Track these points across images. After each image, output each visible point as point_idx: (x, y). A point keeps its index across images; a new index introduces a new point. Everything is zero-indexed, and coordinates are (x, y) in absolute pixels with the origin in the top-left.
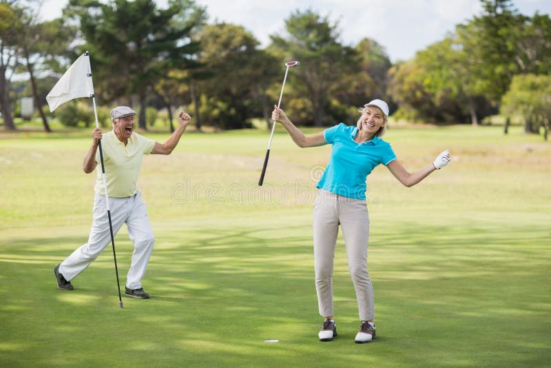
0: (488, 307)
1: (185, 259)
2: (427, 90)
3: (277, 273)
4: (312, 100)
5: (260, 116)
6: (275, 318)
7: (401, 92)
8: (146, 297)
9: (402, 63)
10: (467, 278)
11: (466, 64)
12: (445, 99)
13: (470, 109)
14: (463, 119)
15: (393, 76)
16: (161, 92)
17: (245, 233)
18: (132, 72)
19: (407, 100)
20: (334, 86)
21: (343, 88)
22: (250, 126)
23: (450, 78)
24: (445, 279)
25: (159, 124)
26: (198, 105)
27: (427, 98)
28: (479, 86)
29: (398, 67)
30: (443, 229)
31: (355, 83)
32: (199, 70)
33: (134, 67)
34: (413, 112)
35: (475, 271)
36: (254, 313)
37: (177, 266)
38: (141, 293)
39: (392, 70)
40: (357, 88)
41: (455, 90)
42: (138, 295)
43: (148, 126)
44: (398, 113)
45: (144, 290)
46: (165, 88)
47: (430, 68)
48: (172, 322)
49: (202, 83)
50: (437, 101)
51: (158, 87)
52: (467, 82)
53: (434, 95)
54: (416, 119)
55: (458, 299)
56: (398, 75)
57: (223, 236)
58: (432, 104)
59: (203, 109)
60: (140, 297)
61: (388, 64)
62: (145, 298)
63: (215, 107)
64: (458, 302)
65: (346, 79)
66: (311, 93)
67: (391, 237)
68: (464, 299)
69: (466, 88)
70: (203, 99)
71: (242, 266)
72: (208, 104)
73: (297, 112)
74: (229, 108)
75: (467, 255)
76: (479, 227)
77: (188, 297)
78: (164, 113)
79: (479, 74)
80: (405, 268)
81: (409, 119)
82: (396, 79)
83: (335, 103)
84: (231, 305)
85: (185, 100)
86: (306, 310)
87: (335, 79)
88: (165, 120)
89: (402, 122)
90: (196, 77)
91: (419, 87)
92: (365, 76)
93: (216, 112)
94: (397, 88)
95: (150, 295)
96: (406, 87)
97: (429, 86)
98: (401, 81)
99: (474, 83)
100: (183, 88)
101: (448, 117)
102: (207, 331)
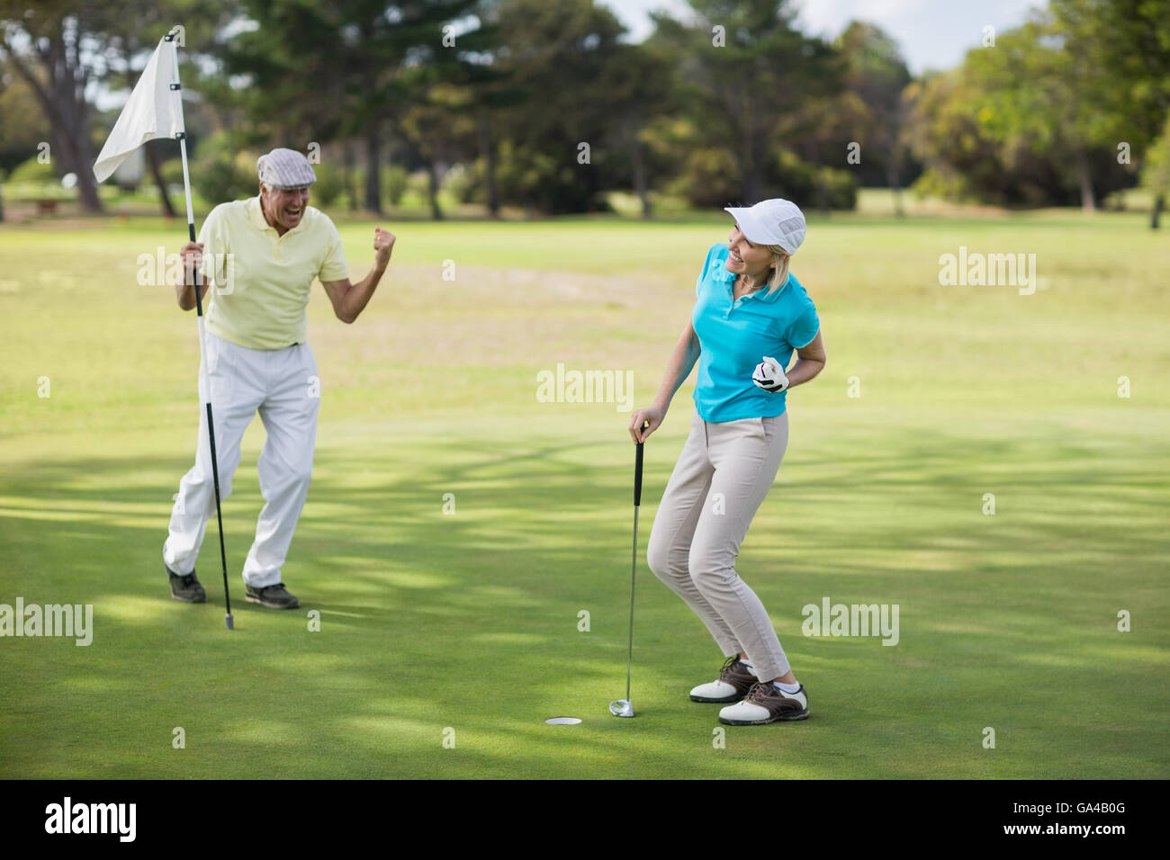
0: (1085, 640)
1: (401, 514)
2: (986, 134)
3: (603, 551)
4: (739, 154)
5: (627, 186)
6: (582, 664)
7: (931, 137)
8: (290, 605)
9: (933, 75)
10: (1043, 568)
11: (1070, 78)
12: (1024, 154)
13: (1079, 176)
14: (1064, 198)
15: (914, 102)
16: (414, 133)
17: (549, 451)
18: (354, 90)
19: (944, 155)
20: (787, 123)
21: (805, 129)
22: (604, 210)
23: (1034, 108)
24: (991, 570)
25: (412, 201)
26: (494, 159)
27: (987, 151)
28: (1096, 127)
29: (924, 83)
30: (998, 449)
31: (831, 119)
32: (496, 87)
33: (356, 79)
34: (957, 182)
35: (1059, 551)
36: (535, 649)
37: (380, 529)
38: (280, 595)
39: (912, 92)
40: (837, 128)
41: (1046, 133)
42: (273, 601)
43: (387, 206)
44: (924, 183)
45: (288, 589)
46: (424, 124)
47: (992, 86)
48: (340, 670)
49: (503, 115)
50: (1008, 158)
51: (409, 124)
52: (1072, 118)
53: (1001, 144)
54: (963, 196)
55: (1018, 620)
56: (926, 100)
57: (498, 457)
58: (997, 165)
59: (504, 170)
60: (277, 606)
61: (903, 77)
62: (289, 608)
63: (529, 165)
64: (1017, 628)
65: (814, 107)
66: (734, 139)
67: (875, 465)
68: (1030, 621)
69: (1070, 130)
70: (506, 149)
71: (527, 531)
72: (516, 160)
73: (705, 177)
74: (560, 168)
75: (1046, 512)
76: (1078, 444)
77: (388, 607)
78: (421, 179)
79: (1097, 100)
80: (902, 540)
81: (947, 196)
82: (919, 111)
83: (788, 159)
84: (488, 627)
85: (466, 150)
86: (657, 641)
87: (788, 109)
88: (422, 192)
89: (934, 204)
90: (490, 101)
91: (968, 126)
92: (854, 103)
93: (531, 177)
94: (921, 129)
95: (300, 602)
96: (941, 127)
97: (991, 126)
98: (932, 115)
99: (1087, 120)
100: (463, 125)
101: (1032, 192)
102: (416, 694)
